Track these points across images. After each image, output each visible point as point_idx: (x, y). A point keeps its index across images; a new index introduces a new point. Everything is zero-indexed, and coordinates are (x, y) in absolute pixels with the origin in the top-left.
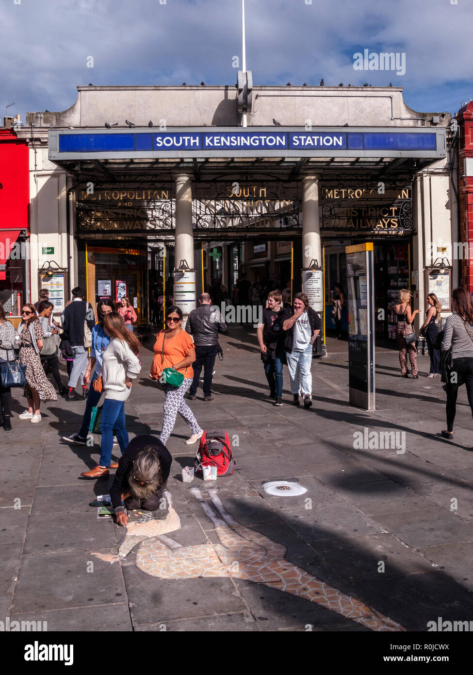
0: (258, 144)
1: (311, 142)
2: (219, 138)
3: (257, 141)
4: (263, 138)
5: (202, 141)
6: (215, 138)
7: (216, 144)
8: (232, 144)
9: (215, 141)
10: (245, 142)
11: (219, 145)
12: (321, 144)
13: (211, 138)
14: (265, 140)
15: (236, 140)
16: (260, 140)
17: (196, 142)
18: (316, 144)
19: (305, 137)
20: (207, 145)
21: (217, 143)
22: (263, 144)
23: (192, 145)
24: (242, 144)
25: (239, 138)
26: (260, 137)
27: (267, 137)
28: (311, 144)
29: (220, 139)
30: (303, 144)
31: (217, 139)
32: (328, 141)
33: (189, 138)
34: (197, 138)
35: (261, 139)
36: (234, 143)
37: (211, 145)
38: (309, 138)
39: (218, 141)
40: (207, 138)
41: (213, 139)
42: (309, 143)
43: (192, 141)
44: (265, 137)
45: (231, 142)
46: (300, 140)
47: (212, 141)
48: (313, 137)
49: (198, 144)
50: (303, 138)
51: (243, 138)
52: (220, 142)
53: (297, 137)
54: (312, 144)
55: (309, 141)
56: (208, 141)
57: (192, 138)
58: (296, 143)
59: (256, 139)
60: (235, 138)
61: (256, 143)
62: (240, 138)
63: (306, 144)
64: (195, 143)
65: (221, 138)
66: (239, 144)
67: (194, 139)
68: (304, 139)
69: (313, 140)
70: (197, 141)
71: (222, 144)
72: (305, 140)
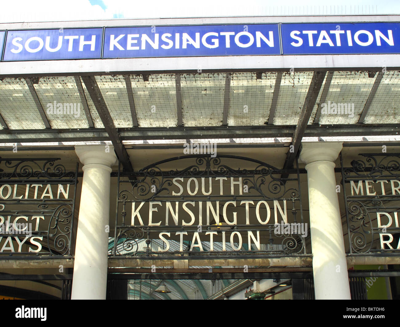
0: (217, 45)
1: (329, 41)
2: (137, 36)
3: (216, 41)
4: (227, 35)
5: (103, 42)
6: (130, 37)
7: (129, 48)
8: (163, 47)
9: (130, 42)
10: (191, 42)
11: (137, 48)
12: (350, 44)
13: (121, 36)
14: (232, 38)
15: (173, 39)
16: (222, 39)
17: (90, 46)
18: (339, 44)
19: (315, 32)
20: (112, 48)
21: (133, 45)
22: (228, 45)
23: (81, 49)
24: (184, 46)
25: (177, 35)
26: (222, 34)
27: (236, 34)
28: (328, 44)
29: (139, 39)
30: (311, 44)
31: (133, 39)
32: (364, 38)
33: (77, 37)
34: (94, 37)
35: (224, 37)
36: (167, 44)
37: (121, 48)
38: (323, 33)
39: (136, 42)
40: (112, 37)
41: (125, 39)
42: (324, 42)
43: (82, 43)
44: (233, 33)
45: (161, 42)
46: (305, 38)
47: (123, 42)
48: (332, 32)
49: (93, 48)
50: (310, 33)
51: (186, 36)
52: (139, 44)
53: (298, 33)
54: (331, 44)
55: (324, 38)
56: (114, 42)
57: (82, 37)
58: (297, 42)
59: (214, 37)
60: (169, 35)
61: (213, 44)
62: (181, 37)
63: (319, 44)
64: (87, 47)
65: (141, 36)
66: (177, 47)
67: (88, 38)
68: (314, 35)
69: (333, 37)
70: (93, 43)
71: (143, 47)
72: (316, 37)
